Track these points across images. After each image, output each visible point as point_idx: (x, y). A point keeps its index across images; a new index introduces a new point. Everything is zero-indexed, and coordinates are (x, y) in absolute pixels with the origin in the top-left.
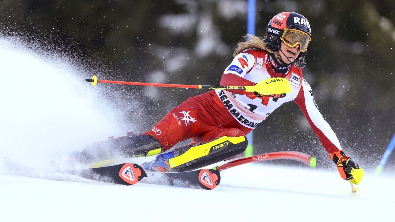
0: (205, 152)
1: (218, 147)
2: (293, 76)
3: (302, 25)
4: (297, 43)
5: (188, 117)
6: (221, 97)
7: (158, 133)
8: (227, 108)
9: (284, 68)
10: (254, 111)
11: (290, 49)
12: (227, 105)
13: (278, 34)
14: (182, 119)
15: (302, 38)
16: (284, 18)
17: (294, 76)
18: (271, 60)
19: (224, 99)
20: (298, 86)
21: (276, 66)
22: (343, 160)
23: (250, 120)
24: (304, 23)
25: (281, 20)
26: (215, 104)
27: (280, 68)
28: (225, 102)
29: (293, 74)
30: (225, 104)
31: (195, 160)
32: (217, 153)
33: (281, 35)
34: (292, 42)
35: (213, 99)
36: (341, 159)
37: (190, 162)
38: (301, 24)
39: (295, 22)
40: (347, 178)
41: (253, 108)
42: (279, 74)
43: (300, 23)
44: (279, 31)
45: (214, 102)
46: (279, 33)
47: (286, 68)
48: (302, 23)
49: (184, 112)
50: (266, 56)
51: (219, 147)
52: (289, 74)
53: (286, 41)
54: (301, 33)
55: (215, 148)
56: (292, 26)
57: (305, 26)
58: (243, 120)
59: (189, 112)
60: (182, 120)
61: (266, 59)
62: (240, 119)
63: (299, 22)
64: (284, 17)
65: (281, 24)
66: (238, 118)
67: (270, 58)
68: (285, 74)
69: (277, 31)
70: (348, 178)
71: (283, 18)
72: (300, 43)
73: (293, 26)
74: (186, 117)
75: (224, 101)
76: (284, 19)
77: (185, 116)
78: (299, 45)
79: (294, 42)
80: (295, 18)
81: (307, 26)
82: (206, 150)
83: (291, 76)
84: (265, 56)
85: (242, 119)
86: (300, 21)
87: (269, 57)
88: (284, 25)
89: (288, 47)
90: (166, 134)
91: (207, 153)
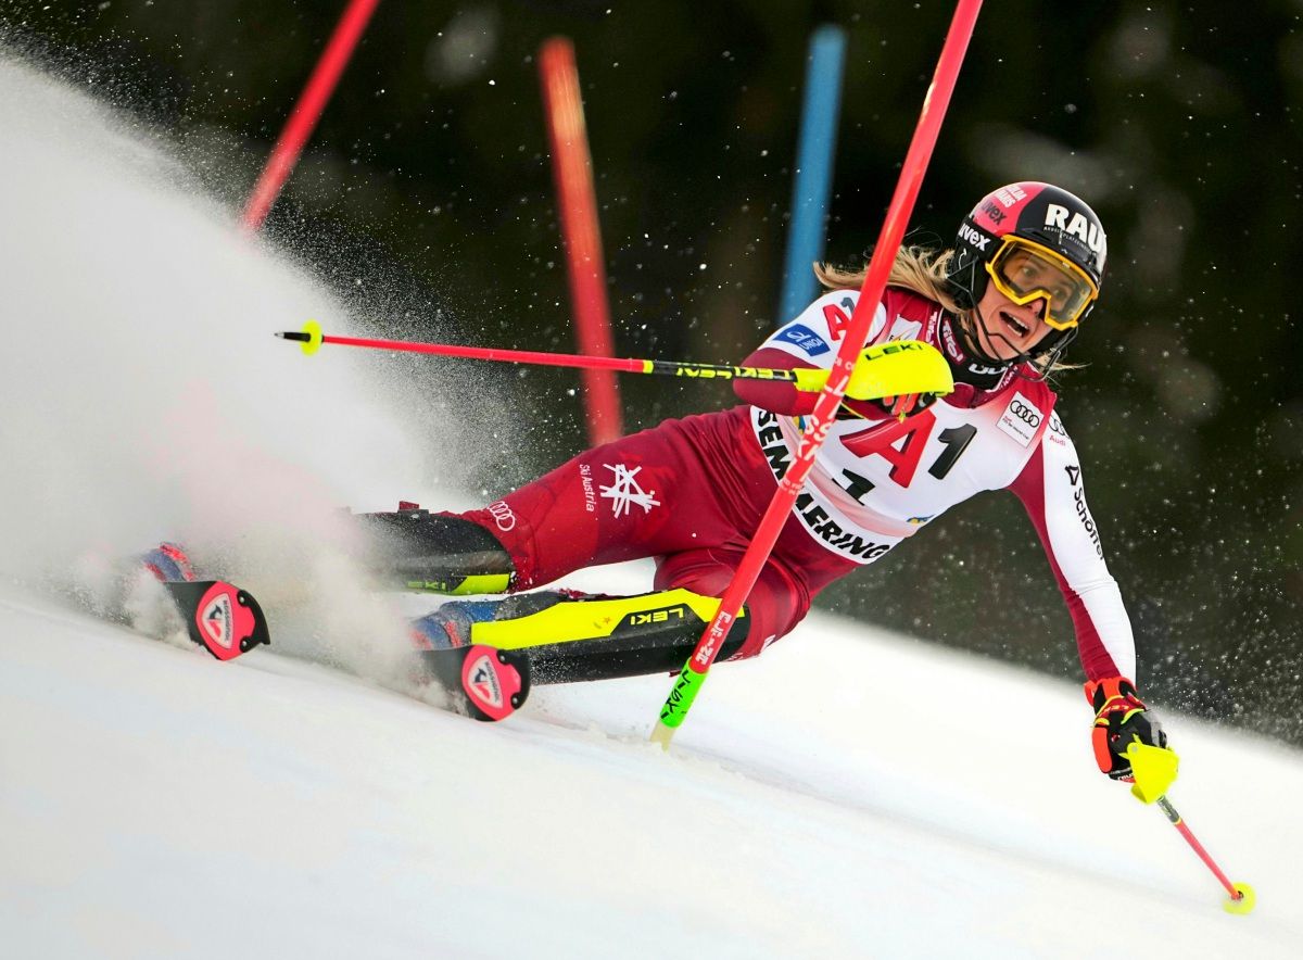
0: (599, 627)
1: (648, 618)
2: (1015, 406)
3: (1070, 235)
4: (1039, 294)
5: (627, 489)
6: (761, 429)
7: (506, 523)
8: (775, 471)
9: (985, 371)
10: (861, 499)
11: (1010, 311)
12: (775, 463)
13: (982, 248)
14: (605, 491)
15: (1064, 283)
16: (1019, 198)
17: (1021, 406)
18: (945, 335)
19: (771, 439)
20: (1026, 442)
21: (960, 358)
22: (1116, 707)
23: (847, 527)
24: (1079, 230)
25: (1007, 206)
26: (736, 451)
27: (973, 368)
28: (770, 451)
29: (1018, 396)
30: (770, 459)
31: (560, 645)
32: (638, 640)
33: (990, 253)
34: (1025, 288)
35: (735, 436)
36: (1114, 702)
37: (541, 647)
38: (1068, 230)
39: (1049, 221)
40: (1114, 769)
41: (860, 486)
42: (966, 387)
43: (1063, 228)
44: (988, 240)
45: (735, 443)
46: (986, 245)
47: (992, 371)
48: (1072, 229)
49: (619, 469)
50: (934, 318)
51: (652, 618)
52: (1002, 397)
53: (1005, 279)
54: (1061, 262)
55: (638, 619)
56: (1034, 233)
57: (1081, 241)
58: (823, 523)
59: (639, 469)
60: (603, 495)
61: (931, 327)
62: (810, 518)
63: (1061, 225)
64: (1021, 196)
65: (1002, 217)
66: (804, 515)
67: (945, 329)
68: (988, 391)
69: (982, 237)
70: (1118, 772)
71: (1014, 198)
72: (1049, 297)
73: (1039, 231)
74: (622, 489)
75: (770, 445)
76: (1018, 203)
77: (619, 483)
78: (1044, 301)
79: (1029, 287)
80: (1052, 208)
81: (1087, 244)
82: (607, 620)
83: (1007, 402)
84: (929, 319)
85: (818, 517)
86: (1068, 222)
87: (942, 324)
88: (1011, 223)
89: (1006, 301)
90: (532, 532)
91: (606, 631)
